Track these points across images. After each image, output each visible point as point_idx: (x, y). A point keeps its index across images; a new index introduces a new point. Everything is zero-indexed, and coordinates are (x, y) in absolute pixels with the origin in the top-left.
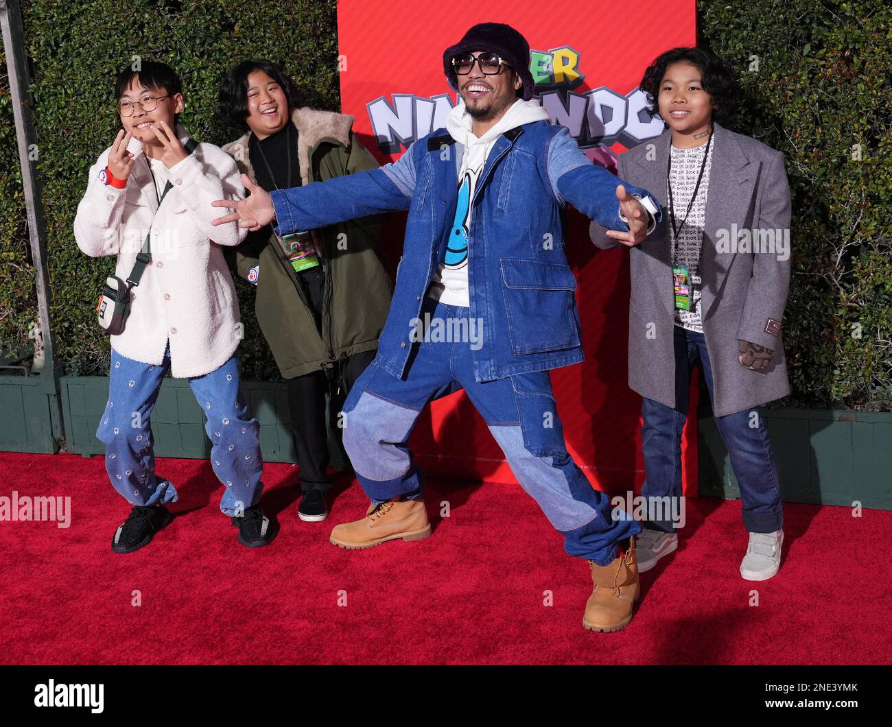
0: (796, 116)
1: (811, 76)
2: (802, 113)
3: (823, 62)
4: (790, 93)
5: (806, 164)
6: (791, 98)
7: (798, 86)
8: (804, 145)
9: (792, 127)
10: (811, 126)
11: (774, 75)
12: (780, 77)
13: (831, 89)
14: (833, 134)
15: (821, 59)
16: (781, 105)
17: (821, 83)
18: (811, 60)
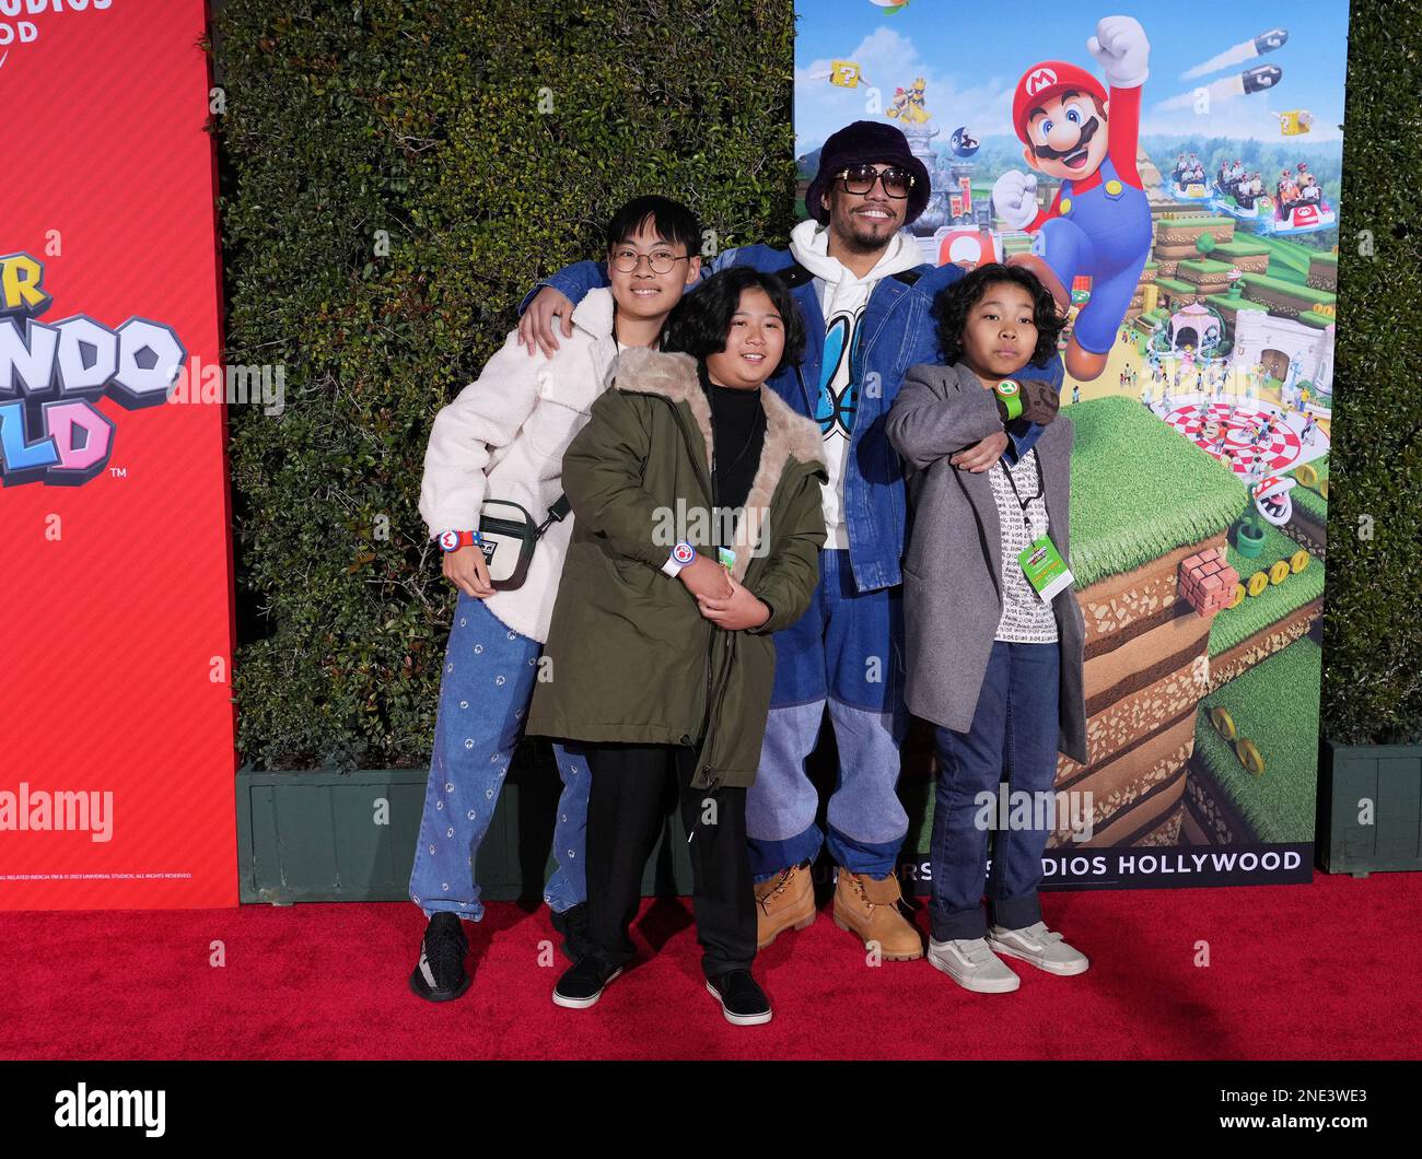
0: (356, 363)
1: (375, 308)
2: (364, 358)
3: (390, 290)
4: (346, 332)
5: (372, 430)
6: (347, 337)
7: (357, 322)
8: (369, 404)
9: (352, 378)
10: (376, 377)
11: (324, 306)
12: (331, 310)
13: (401, 326)
14: (406, 388)
15: (387, 285)
16: (334, 347)
17: (387, 318)
18: (371, 286)
